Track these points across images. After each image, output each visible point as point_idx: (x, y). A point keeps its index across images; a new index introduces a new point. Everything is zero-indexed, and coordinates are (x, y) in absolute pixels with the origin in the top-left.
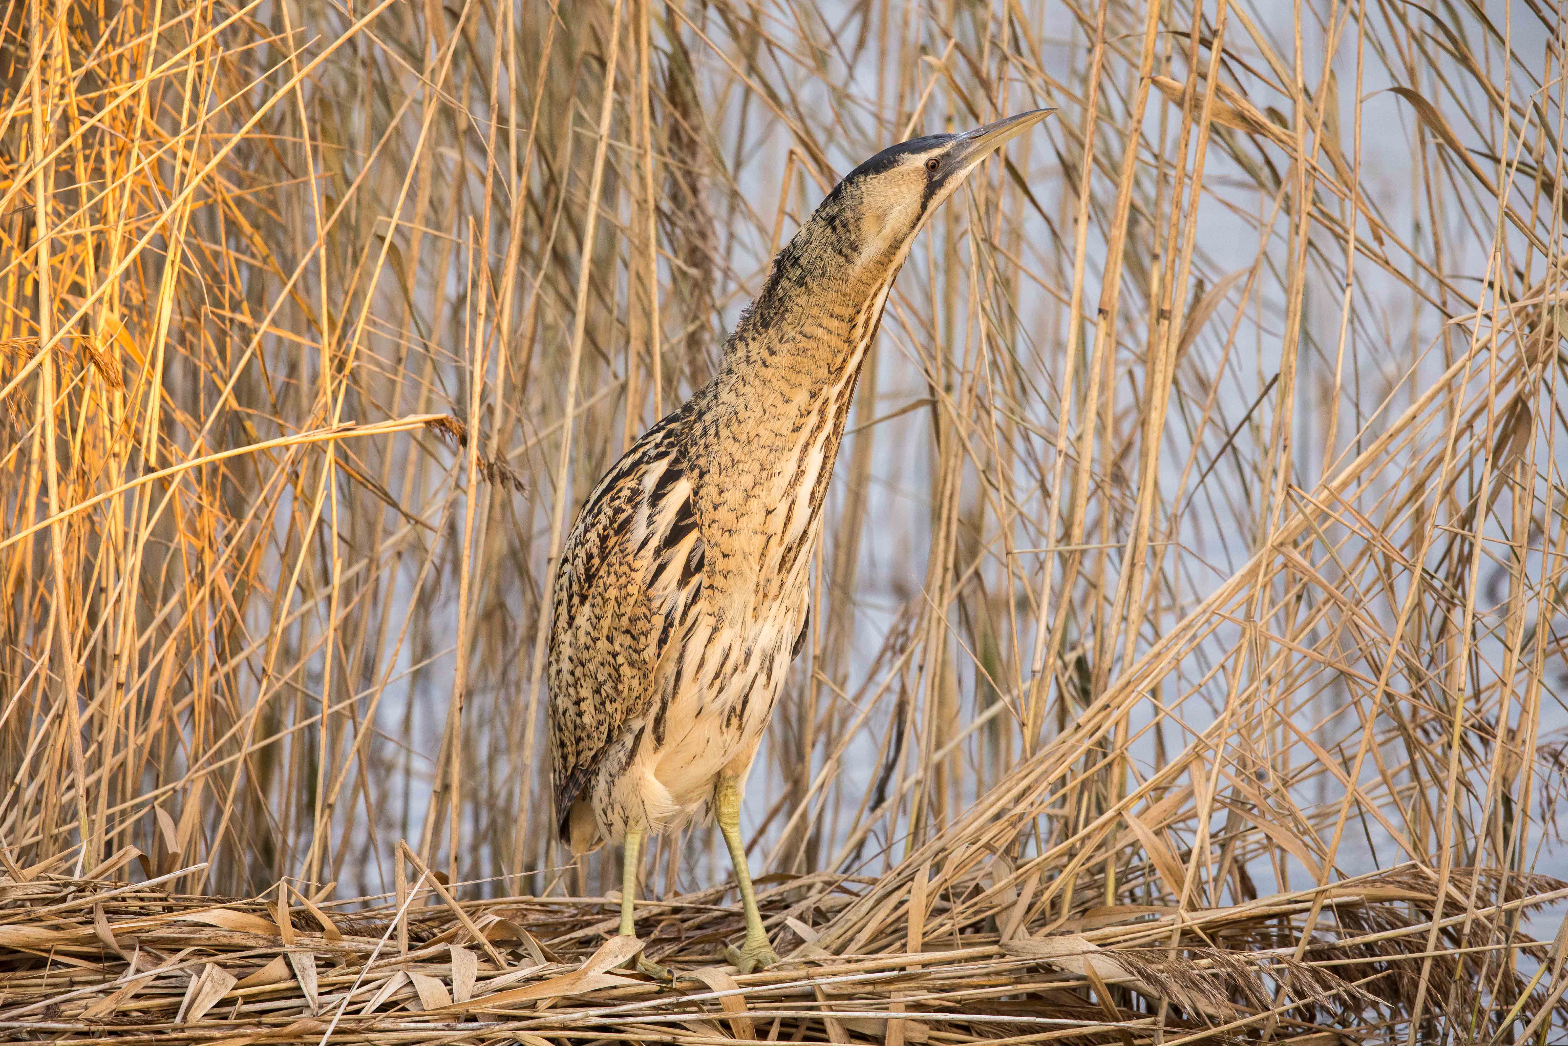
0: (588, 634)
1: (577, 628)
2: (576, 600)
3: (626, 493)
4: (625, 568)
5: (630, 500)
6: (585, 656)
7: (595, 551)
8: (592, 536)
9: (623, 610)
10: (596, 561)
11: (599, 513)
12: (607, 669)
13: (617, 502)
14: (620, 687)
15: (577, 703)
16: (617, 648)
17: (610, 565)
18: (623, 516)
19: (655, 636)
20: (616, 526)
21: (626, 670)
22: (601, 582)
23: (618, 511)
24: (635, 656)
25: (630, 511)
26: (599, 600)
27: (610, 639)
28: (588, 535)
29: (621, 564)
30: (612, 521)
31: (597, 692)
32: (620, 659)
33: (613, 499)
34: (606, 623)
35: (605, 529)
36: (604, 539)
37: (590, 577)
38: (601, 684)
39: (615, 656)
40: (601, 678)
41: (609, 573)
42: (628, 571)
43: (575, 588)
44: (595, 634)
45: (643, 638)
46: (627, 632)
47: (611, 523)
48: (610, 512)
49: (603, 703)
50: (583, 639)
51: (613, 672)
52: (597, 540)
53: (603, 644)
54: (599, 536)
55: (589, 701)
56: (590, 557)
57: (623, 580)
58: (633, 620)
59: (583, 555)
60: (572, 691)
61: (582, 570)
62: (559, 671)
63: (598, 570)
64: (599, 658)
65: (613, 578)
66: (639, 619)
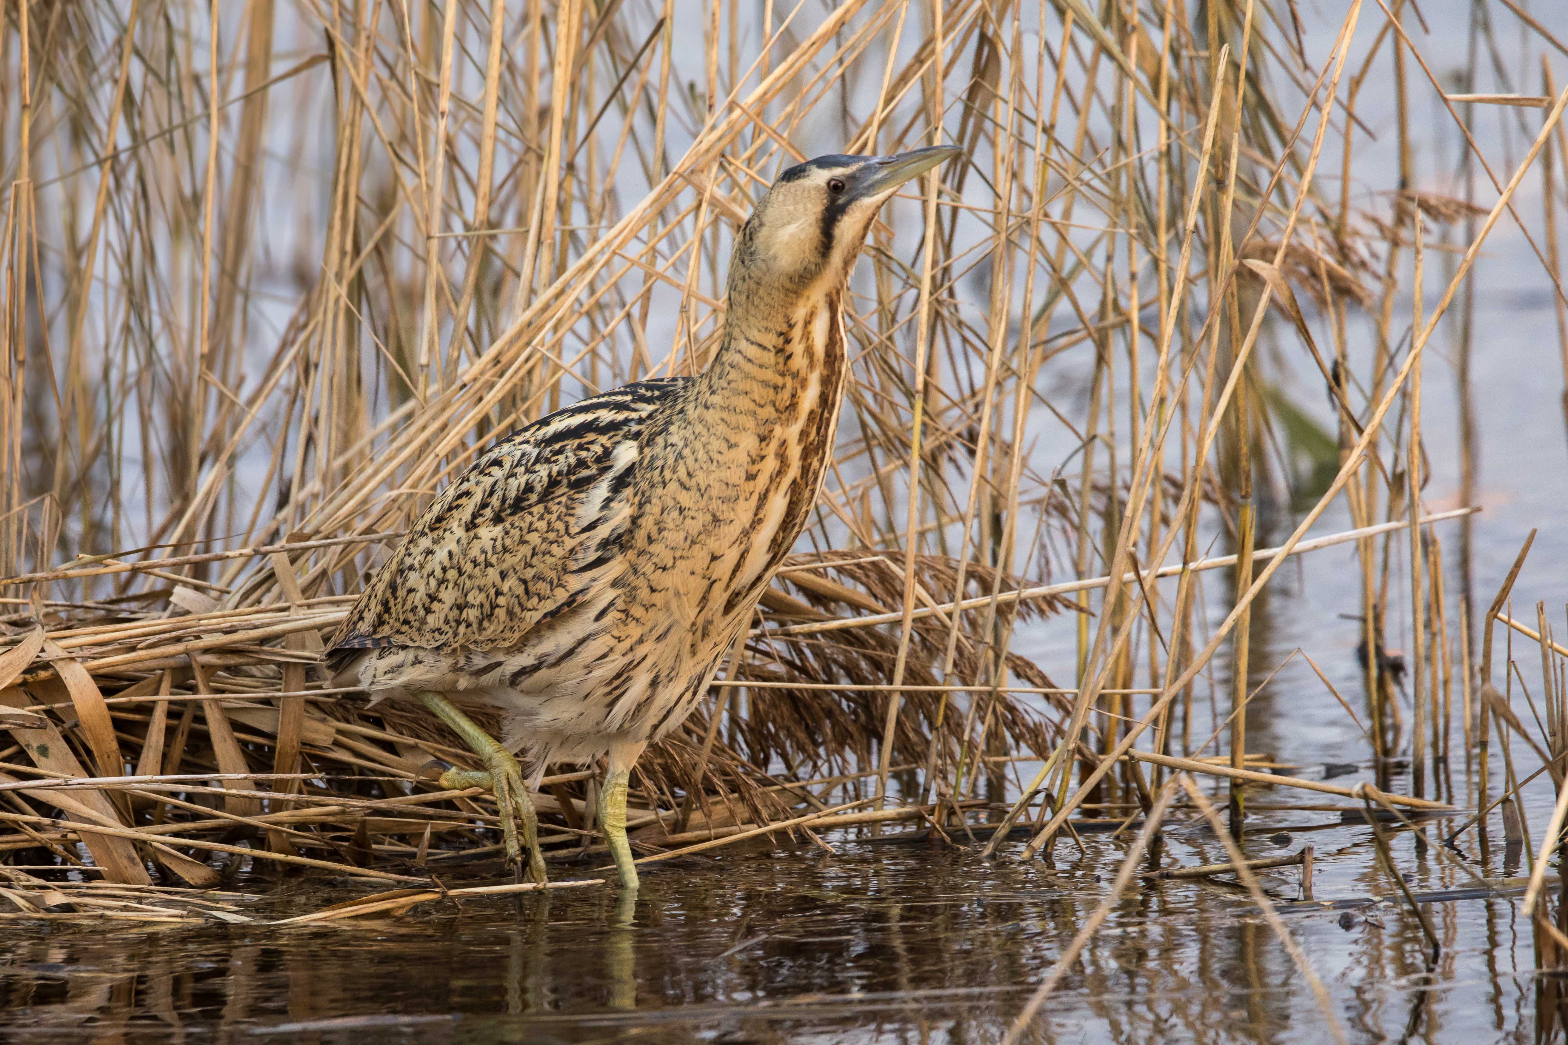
0: (484, 552)
1: (476, 537)
2: (488, 513)
3: (597, 449)
4: (560, 526)
5: (598, 460)
6: (468, 567)
7: (538, 488)
8: (543, 471)
9: (535, 561)
10: (534, 498)
11: (560, 452)
12: (481, 598)
13: (584, 454)
14: (486, 624)
15: (433, 598)
16: (505, 588)
17: (548, 511)
18: (585, 473)
19: (549, 606)
20: (573, 478)
21: (501, 613)
22: (529, 518)
23: (582, 464)
24: (517, 610)
25: (594, 472)
26: (516, 533)
27: (503, 575)
28: (538, 467)
29: (559, 518)
30: (571, 471)
31: (460, 608)
32: (501, 600)
33: (580, 447)
34: (510, 560)
35: (559, 473)
36: (553, 483)
37: (518, 505)
38: (467, 605)
39: (498, 593)
40: (470, 598)
41: (541, 518)
42: (562, 532)
43: (495, 501)
44: (494, 560)
45: (535, 600)
46: (524, 582)
47: (569, 473)
48: (572, 460)
49: (458, 622)
50: (475, 552)
51: (487, 607)
52: (545, 480)
53: (493, 574)
54: (550, 476)
55: (446, 607)
56: (529, 488)
57: (552, 536)
58: (539, 577)
59: (523, 480)
60: (433, 583)
61: (512, 494)
62: (429, 552)
63: (530, 506)
64: (482, 582)
65: (542, 525)
66: (544, 580)
